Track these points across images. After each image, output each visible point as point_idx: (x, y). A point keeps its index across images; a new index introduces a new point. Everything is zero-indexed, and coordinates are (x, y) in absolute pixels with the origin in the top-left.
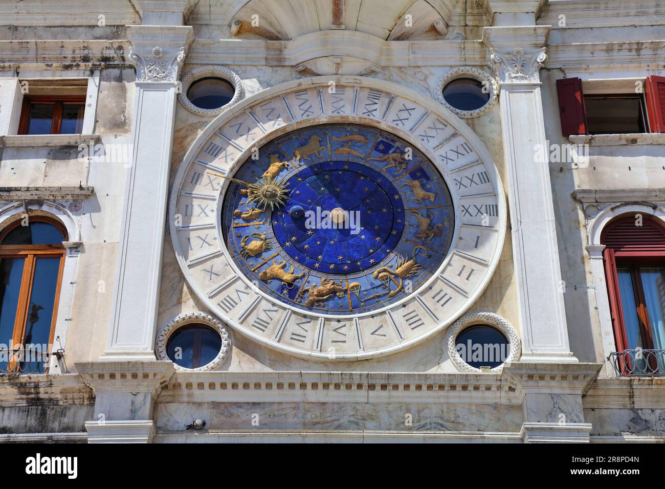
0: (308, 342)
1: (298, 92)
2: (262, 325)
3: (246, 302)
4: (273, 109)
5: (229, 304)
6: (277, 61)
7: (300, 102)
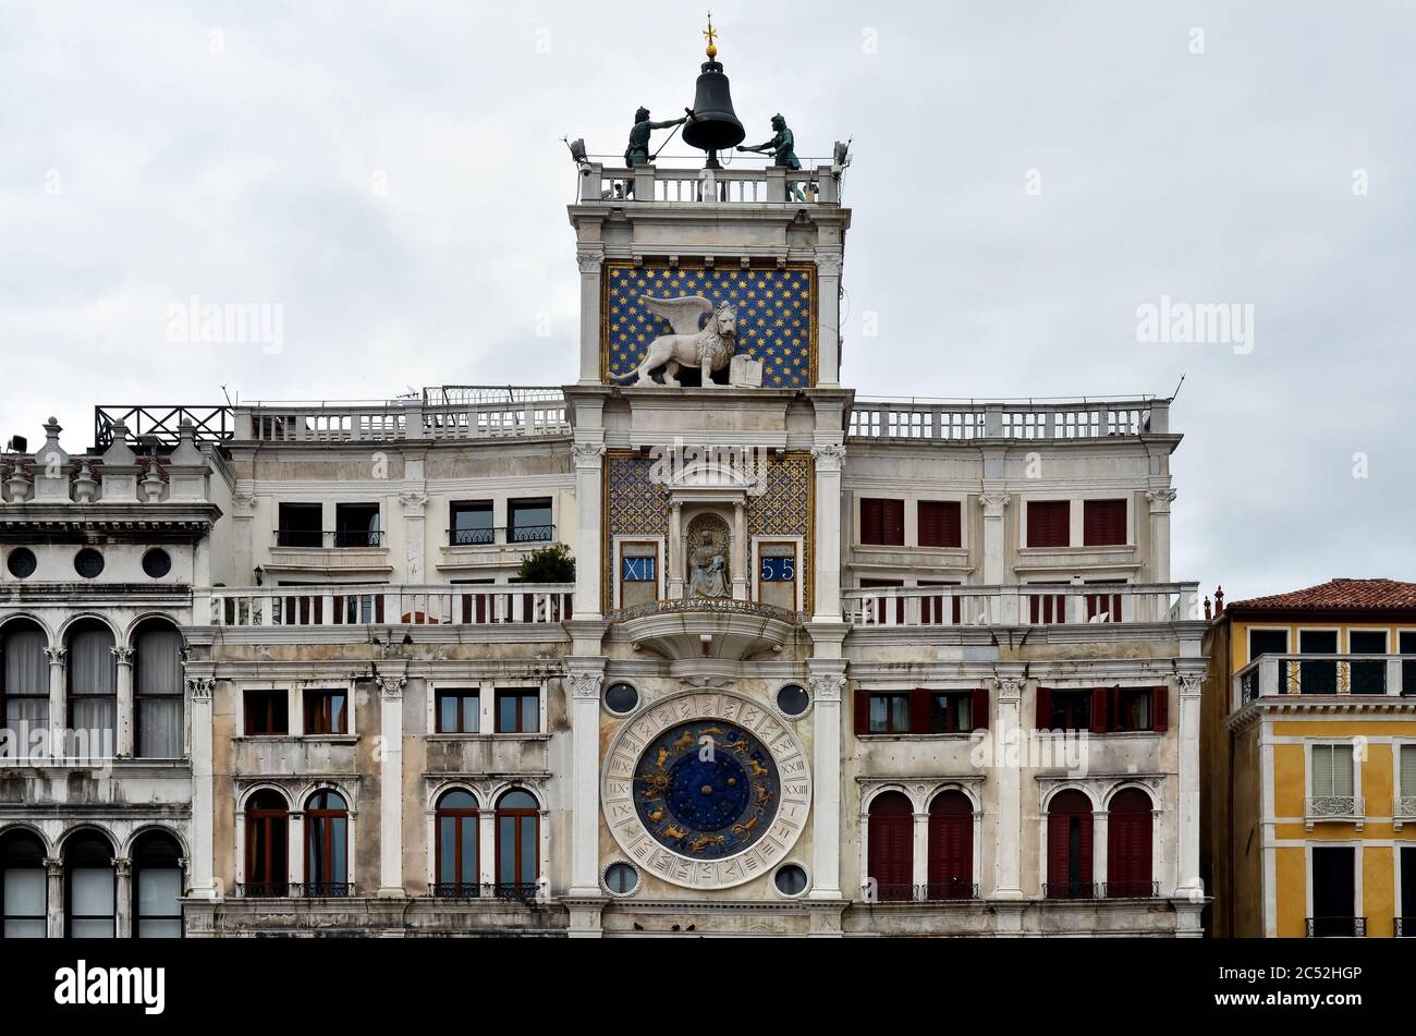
0: (689, 877)
1: (681, 697)
2: (660, 866)
3: (650, 851)
4: (664, 712)
5: (640, 853)
6: (666, 674)
7: (680, 706)
